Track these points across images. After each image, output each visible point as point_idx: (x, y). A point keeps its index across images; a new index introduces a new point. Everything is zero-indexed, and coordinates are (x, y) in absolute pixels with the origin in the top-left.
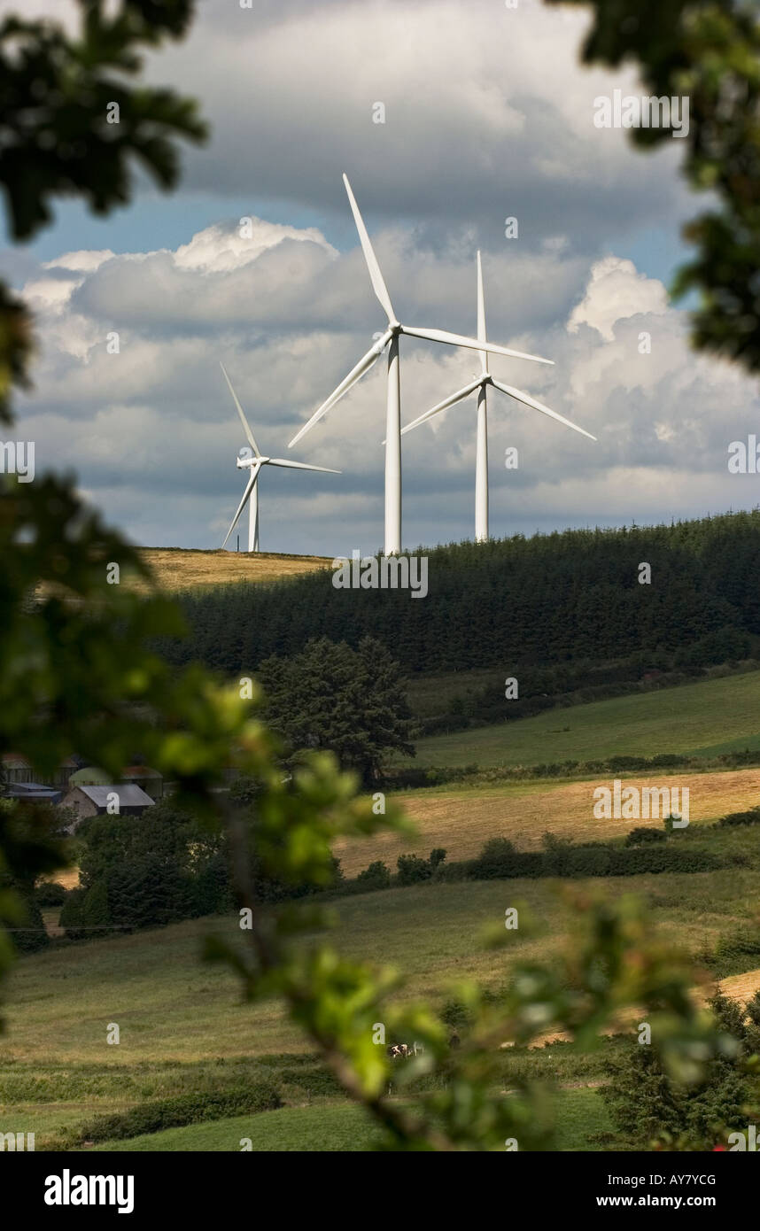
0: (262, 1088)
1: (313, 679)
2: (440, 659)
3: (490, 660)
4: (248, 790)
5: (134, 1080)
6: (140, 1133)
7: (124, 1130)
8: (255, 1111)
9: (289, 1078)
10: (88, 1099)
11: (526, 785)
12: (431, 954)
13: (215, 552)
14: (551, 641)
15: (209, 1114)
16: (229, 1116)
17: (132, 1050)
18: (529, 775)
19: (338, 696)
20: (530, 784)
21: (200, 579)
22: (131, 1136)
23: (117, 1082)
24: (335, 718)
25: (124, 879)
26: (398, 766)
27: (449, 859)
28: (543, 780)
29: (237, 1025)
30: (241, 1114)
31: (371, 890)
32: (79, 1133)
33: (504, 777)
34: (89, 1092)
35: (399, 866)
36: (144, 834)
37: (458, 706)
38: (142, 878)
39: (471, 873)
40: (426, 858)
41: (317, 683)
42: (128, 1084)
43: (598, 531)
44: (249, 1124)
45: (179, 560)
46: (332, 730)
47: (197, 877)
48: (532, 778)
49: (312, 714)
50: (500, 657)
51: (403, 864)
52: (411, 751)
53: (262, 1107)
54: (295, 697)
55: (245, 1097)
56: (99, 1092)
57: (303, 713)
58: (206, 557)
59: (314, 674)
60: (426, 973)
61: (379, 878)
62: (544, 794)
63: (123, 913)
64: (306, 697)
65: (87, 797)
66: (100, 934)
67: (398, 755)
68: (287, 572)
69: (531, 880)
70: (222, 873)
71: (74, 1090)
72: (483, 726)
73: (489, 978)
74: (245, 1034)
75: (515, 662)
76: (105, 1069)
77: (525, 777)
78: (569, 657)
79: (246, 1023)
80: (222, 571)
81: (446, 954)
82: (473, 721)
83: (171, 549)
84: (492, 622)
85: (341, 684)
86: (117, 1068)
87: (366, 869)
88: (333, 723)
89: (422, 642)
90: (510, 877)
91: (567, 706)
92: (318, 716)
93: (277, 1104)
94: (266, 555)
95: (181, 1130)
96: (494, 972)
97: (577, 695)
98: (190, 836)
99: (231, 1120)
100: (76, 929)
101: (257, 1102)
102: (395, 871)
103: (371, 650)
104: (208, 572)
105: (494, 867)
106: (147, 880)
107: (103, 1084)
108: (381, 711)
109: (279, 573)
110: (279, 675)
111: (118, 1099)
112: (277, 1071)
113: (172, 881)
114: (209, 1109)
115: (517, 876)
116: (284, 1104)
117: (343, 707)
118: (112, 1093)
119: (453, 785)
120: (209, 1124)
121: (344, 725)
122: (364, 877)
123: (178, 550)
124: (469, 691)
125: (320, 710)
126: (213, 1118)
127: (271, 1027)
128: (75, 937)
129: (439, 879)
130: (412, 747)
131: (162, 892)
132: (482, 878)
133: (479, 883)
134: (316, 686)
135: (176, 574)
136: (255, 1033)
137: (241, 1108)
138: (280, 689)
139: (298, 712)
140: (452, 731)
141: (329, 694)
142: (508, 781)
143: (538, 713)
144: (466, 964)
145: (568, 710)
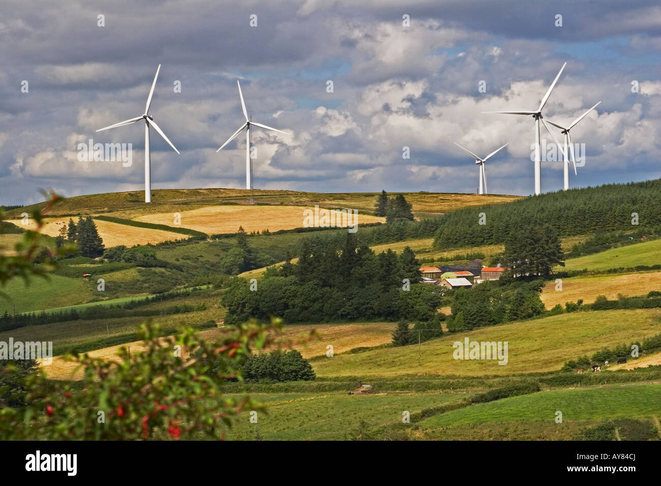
0: (533, 384)
1: (528, 240)
2: (566, 232)
3: (584, 231)
4: (505, 279)
5: (485, 381)
6: (491, 400)
7: (486, 399)
8: (531, 393)
9: (542, 381)
10: (469, 389)
11: (606, 276)
12: (583, 337)
13: (471, 194)
14: (606, 224)
15: (515, 394)
16: (522, 394)
17: (481, 371)
18: (606, 273)
19: (537, 245)
20: (607, 276)
21: (468, 204)
22: (488, 402)
23: (480, 382)
24: (536, 253)
25: (469, 311)
26: (558, 270)
27: (583, 304)
28: (611, 274)
29: (517, 362)
30: (526, 393)
31: (556, 314)
32: (470, 400)
33: (597, 274)
34: (469, 386)
35: (566, 306)
36: (474, 295)
37: (575, 248)
38: (475, 311)
39: (592, 308)
40: (576, 303)
41: (530, 241)
42: (483, 383)
43: (614, 184)
44: (530, 397)
45: (459, 197)
46: (535, 258)
47: (494, 310)
48: (607, 274)
49: (528, 252)
50: (588, 230)
51: (567, 305)
52: (563, 265)
53: (533, 391)
54: (521, 246)
55: (528, 387)
56: (473, 386)
57: (525, 252)
58: (469, 196)
59: (528, 238)
60: (582, 343)
61: (559, 310)
62: (613, 279)
63: (469, 323)
64: (525, 246)
65: (448, 282)
66: (461, 331)
67: (559, 266)
68: (499, 201)
69: (614, 310)
70: (504, 309)
71: (464, 385)
72: (585, 255)
73: (606, 345)
74: (521, 365)
75: (593, 232)
76: (473, 378)
77: (605, 273)
78: (613, 230)
79: (520, 361)
80: (475, 201)
81: (588, 337)
82: (582, 254)
83: (455, 194)
84: (584, 218)
85: (538, 241)
86: (478, 378)
87: (554, 307)
88: (535, 255)
89: (559, 225)
90: (608, 309)
91: (616, 248)
92: (530, 253)
93: (539, 390)
94: (489, 195)
95: (506, 399)
96: (608, 343)
97: (619, 244)
98: (491, 296)
99: (523, 395)
100: (452, 329)
101: (532, 389)
102: (565, 307)
103: (548, 229)
104: (470, 202)
105: (601, 306)
106: (477, 312)
107: (474, 383)
108: (552, 250)
109: (496, 201)
110: (516, 238)
111: (480, 388)
112: (537, 378)
113: (486, 312)
114: (515, 392)
115: (610, 309)
116: (541, 390)
117: (539, 250)
118: (477, 386)
119: (579, 277)
120: (516, 397)
121: (539, 256)
122: (554, 310)
123: (458, 194)
124: (579, 243)
125: (530, 251)
126: (517, 395)
127: (530, 363)
128: (452, 332)
129: (581, 310)
130: (564, 263)
131: (482, 316)
132: (597, 310)
133: (596, 312)
134: (529, 242)
135: (459, 202)
136: (524, 365)
137: (526, 392)
138: (516, 243)
139: (523, 252)
140: (575, 257)
141: (534, 245)
142: (599, 275)
143: (606, 250)
144: (597, 340)
145: (616, 249)
